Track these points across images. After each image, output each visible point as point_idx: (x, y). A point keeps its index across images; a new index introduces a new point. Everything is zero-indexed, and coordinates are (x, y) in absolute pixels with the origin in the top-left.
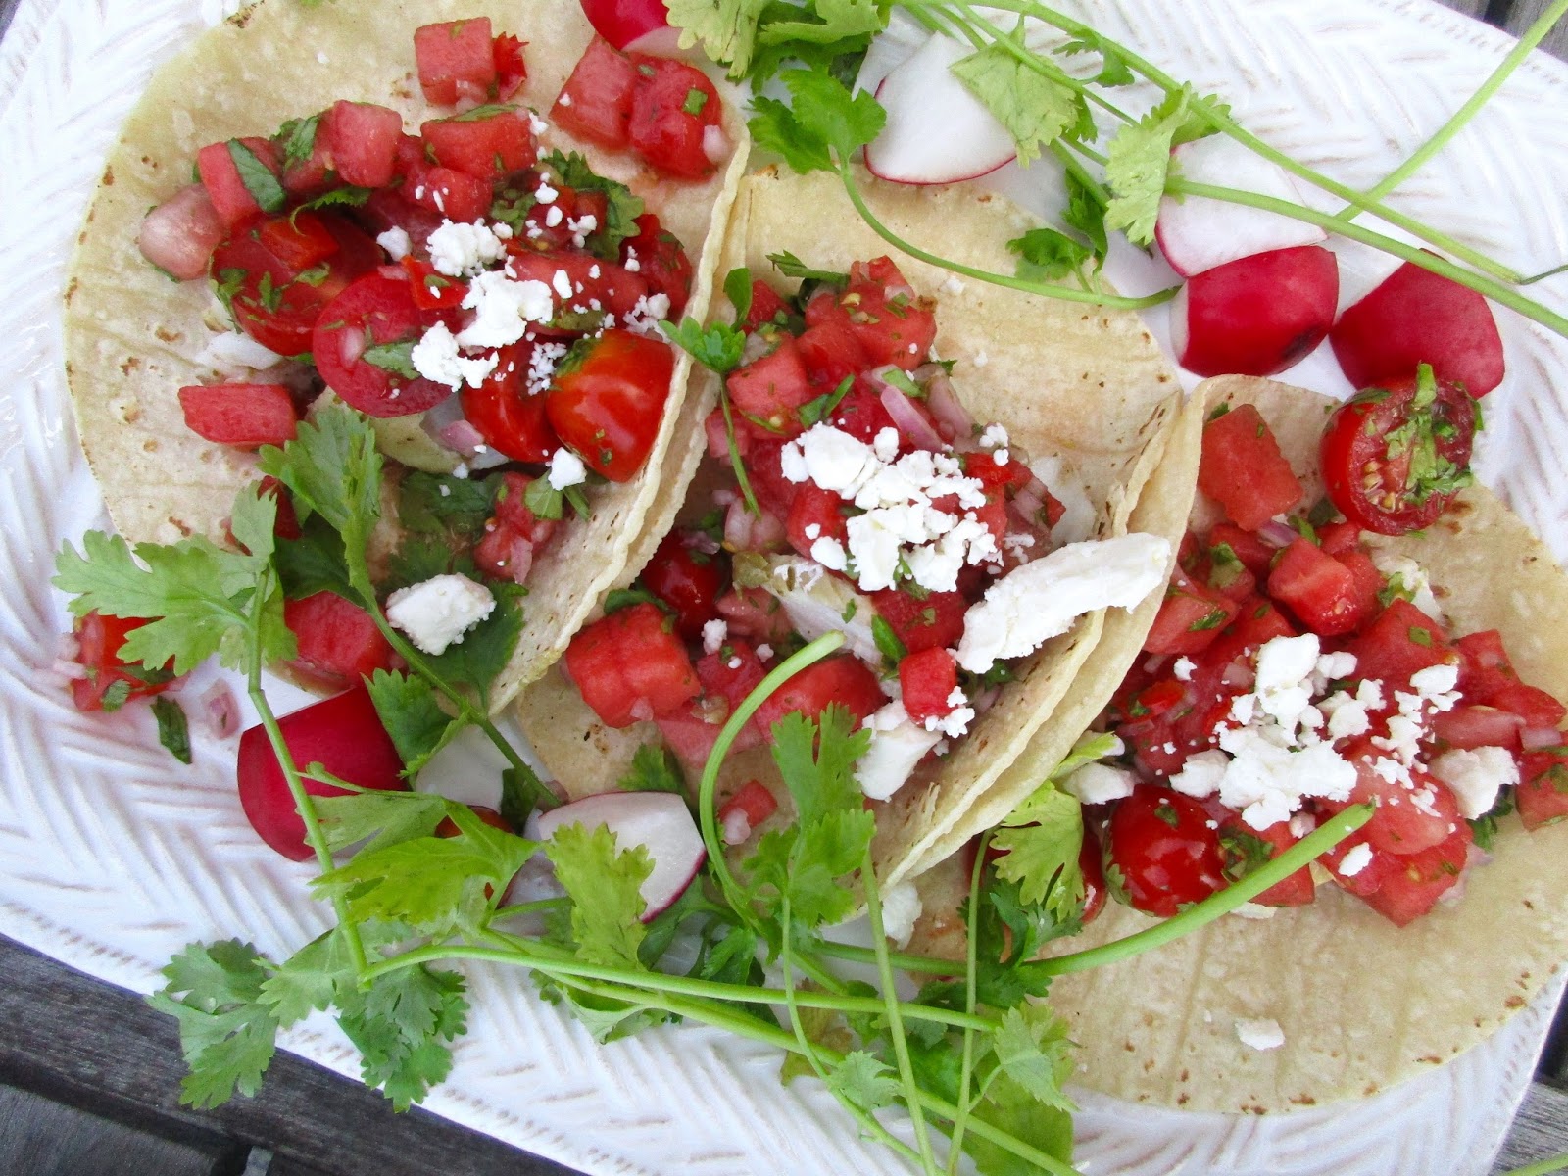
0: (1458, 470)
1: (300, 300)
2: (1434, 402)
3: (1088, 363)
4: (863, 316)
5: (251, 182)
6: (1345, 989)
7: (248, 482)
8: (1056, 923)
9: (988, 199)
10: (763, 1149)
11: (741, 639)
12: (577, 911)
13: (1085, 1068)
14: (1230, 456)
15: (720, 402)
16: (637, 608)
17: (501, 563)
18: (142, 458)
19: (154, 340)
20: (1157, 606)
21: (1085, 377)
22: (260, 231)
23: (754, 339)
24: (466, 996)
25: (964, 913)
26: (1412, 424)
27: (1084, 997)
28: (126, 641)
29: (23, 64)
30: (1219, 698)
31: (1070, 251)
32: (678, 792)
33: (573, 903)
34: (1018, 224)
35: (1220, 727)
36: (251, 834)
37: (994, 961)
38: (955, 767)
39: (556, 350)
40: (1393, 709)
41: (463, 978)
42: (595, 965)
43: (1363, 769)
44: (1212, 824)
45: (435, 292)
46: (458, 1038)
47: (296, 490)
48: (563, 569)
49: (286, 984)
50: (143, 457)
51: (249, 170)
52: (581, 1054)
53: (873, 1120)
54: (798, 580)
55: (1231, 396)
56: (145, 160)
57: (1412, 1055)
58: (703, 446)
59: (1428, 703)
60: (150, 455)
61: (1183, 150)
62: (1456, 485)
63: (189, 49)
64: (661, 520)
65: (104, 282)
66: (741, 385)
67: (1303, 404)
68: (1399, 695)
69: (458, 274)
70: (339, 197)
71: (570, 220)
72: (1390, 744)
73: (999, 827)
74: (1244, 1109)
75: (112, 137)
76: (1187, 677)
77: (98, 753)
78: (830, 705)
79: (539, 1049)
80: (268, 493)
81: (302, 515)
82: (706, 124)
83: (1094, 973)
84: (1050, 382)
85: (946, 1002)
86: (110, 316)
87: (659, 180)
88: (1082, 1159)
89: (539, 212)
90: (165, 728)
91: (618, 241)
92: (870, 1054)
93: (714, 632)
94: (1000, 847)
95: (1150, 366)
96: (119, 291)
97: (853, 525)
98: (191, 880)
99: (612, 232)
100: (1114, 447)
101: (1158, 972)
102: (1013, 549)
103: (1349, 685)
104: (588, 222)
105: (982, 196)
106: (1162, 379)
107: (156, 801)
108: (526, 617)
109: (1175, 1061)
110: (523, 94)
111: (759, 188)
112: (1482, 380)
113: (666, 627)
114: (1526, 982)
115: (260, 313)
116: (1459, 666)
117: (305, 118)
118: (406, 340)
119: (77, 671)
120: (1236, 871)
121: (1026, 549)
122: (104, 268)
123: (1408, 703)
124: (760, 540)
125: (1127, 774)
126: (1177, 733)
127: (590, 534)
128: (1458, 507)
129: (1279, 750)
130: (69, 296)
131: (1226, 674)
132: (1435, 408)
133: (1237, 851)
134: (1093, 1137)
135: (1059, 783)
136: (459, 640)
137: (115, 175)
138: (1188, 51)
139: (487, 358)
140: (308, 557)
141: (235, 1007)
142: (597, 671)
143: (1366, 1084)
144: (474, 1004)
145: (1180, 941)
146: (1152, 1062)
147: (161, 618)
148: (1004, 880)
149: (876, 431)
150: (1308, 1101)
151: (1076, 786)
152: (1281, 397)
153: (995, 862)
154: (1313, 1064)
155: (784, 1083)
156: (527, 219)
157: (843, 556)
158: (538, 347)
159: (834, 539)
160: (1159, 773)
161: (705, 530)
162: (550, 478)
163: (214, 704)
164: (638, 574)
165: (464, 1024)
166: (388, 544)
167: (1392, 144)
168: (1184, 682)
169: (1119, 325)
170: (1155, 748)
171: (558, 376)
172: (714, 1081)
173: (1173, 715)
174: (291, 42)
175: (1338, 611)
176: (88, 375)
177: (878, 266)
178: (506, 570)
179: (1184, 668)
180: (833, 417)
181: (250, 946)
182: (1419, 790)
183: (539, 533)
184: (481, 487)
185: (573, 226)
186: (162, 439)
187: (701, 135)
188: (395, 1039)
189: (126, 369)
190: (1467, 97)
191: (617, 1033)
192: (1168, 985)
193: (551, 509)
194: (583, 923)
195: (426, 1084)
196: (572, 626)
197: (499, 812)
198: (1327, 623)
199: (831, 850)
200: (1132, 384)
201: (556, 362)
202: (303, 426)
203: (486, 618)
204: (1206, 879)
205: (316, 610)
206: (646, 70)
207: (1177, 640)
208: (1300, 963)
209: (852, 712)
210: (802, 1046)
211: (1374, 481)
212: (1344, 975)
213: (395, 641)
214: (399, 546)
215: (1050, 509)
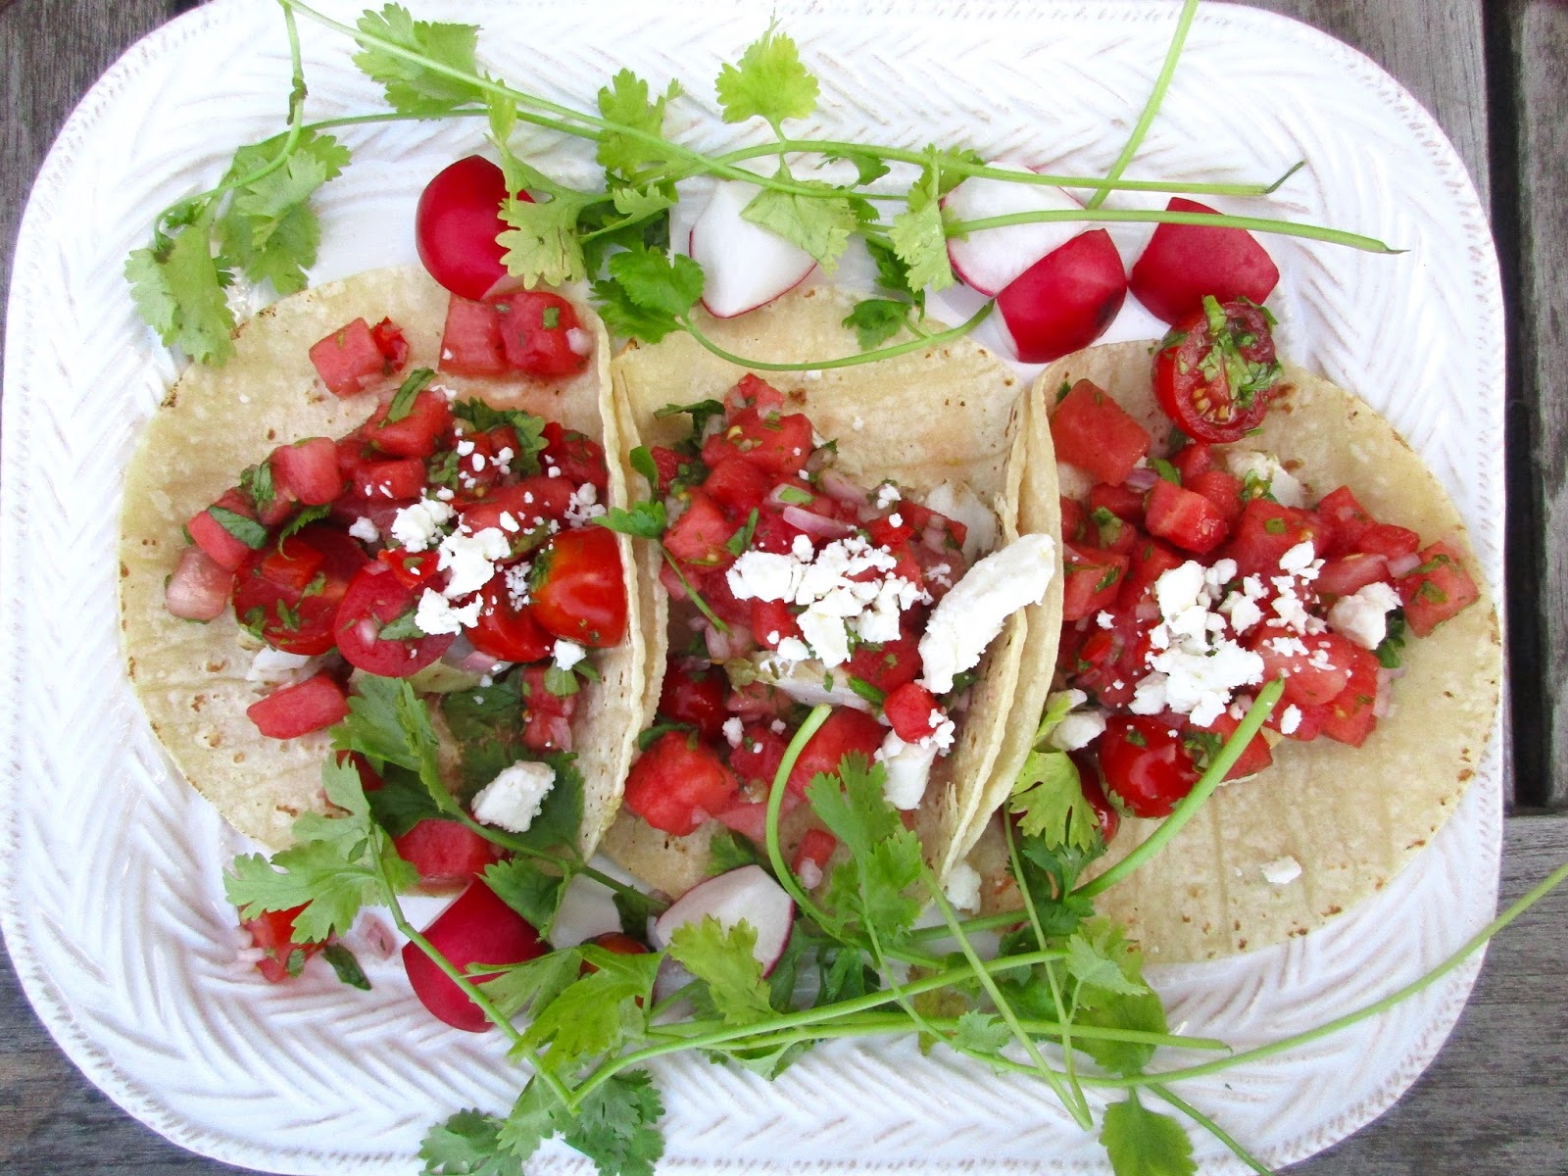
0: (1269, 367)
1: (311, 609)
2: (1227, 322)
3: (944, 391)
4: (748, 443)
5: (237, 532)
6: (1335, 810)
7: (325, 755)
8: (1083, 853)
9: (812, 293)
10: (927, 1110)
11: (755, 726)
12: (713, 990)
13: (1157, 949)
14: (1081, 431)
15: (664, 558)
16: (663, 740)
17: (548, 745)
18: (235, 770)
19: (208, 675)
20: (1062, 585)
21: (947, 403)
22: (260, 569)
23: (670, 502)
24: (654, 1085)
25: (1010, 870)
26: (1216, 348)
27: (1136, 894)
28: (294, 928)
29: (24, 511)
30: (1140, 634)
31: (894, 311)
32: (754, 863)
33: (708, 983)
34: (844, 305)
35: (1149, 657)
36: (440, 1025)
37: (1048, 900)
38: (960, 763)
39: (523, 569)
40: (1275, 593)
41: (646, 1072)
42: (743, 1026)
43: (1266, 654)
44: (1173, 733)
45: (415, 571)
46: (661, 1119)
47: (368, 753)
48: (596, 726)
49: (515, 1129)
50: (236, 768)
51: (233, 524)
52: (757, 1091)
53: (1004, 1059)
54: (780, 670)
55: (1067, 375)
56: (145, 543)
57: (1402, 845)
58: (665, 596)
59: (1299, 578)
60: (242, 765)
61: (952, 199)
62: (1272, 378)
63: (142, 442)
64: (656, 664)
65: (155, 649)
66: (675, 541)
67: (1129, 355)
68: (1275, 580)
69: (426, 547)
70: (307, 517)
71: (492, 458)
72: (1282, 622)
73: (1011, 796)
74: (1291, 934)
75: (114, 537)
76: (1111, 626)
77: (299, 1010)
78: (843, 756)
79: (725, 1102)
80: (346, 762)
81: (379, 768)
82: (566, 329)
83: (1137, 873)
84: (921, 419)
85: (1023, 944)
86: (168, 672)
87: (546, 385)
88: (1178, 1023)
89: (465, 463)
90: (341, 969)
91: (535, 457)
92: (975, 1012)
93: (733, 729)
94: (1018, 811)
95: (995, 375)
96: (166, 650)
97: (802, 621)
98: (410, 1079)
99: (528, 451)
100: (991, 451)
101: (1187, 852)
102: (936, 579)
103: (1235, 585)
104: (506, 454)
105: (806, 292)
106: (1008, 383)
107: (358, 1029)
108: (583, 773)
109: (1225, 916)
110: (412, 360)
111: (627, 363)
112: (1261, 285)
113: (691, 745)
114: (1468, 755)
115: (287, 635)
116: (1313, 540)
117: (259, 464)
118: (404, 613)
119: (257, 955)
120: (1203, 763)
121: (947, 576)
122: (150, 639)
123: (1284, 584)
124: (739, 648)
125: (1097, 713)
126: (1120, 671)
127: (606, 692)
128: (1284, 390)
129: (1199, 658)
130: (132, 673)
131: (1137, 614)
132: (1230, 326)
133: (1199, 747)
134: (1184, 1000)
135: (1045, 747)
136: (538, 812)
137: (129, 566)
138: (923, 114)
139: (474, 601)
140: (396, 797)
141: (484, 1161)
142: (654, 802)
143: (1374, 881)
144: (663, 1089)
145: (1194, 820)
146: (1208, 925)
147: (310, 902)
148: (1030, 836)
149: (791, 542)
150: (1336, 910)
151: (1060, 740)
152: (1109, 356)
153: (1019, 824)
154: (1331, 880)
155: (924, 1055)
156: (459, 472)
157: (804, 647)
158: (508, 573)
159: (792, 636)
160: (1119, 705)
161: (693, 653)
162: (558, 665)
163: (370, 934)
164: (655, 712)
165: (660, 1106)
166: (452, 758)
167: (1117, 122)
168: (1110, 630)
169: (958, 351)
170: (1108, 689)
171: (533, 591)
172: (871, 1074)
173: (1111, 659)
174: (214, 398)
175: (1205, 532)
176: (170, 725)
177: (746, 385)
178: (554, 747)
179: (1105, 620)
180: (754, 543)
181: (476, 1111)
182: (1315, 652)
183: (568, 708)
184: (507, 686)
185: (495, 462)
186: (245, 749)
187: (565, 341)
188: (614, 1138)
189: (196, 707)
190: (1161, 64)
191: (781, 1067)
192: (1197, 859)
193: (569, 687)
194: (722, 997)
195: (650, 1162)
196: (622, 774)
197: (622, 931)
198: (1201, 543)
199: (889, 870)
200: (987, 394)
201: (527, 578)
202: (352, 700)
203: (552, 787)
204: (1186, 776)
205: (420, 837)
206: (501, 308)
207: (1090, 602)
208: (1293, 803)
209: (862, 753)
210: (921, 1025)
211: (1204, 404)
212: (1330, 800)
213: (487, 834)
214: (462, 755)
215: (954, 532)
